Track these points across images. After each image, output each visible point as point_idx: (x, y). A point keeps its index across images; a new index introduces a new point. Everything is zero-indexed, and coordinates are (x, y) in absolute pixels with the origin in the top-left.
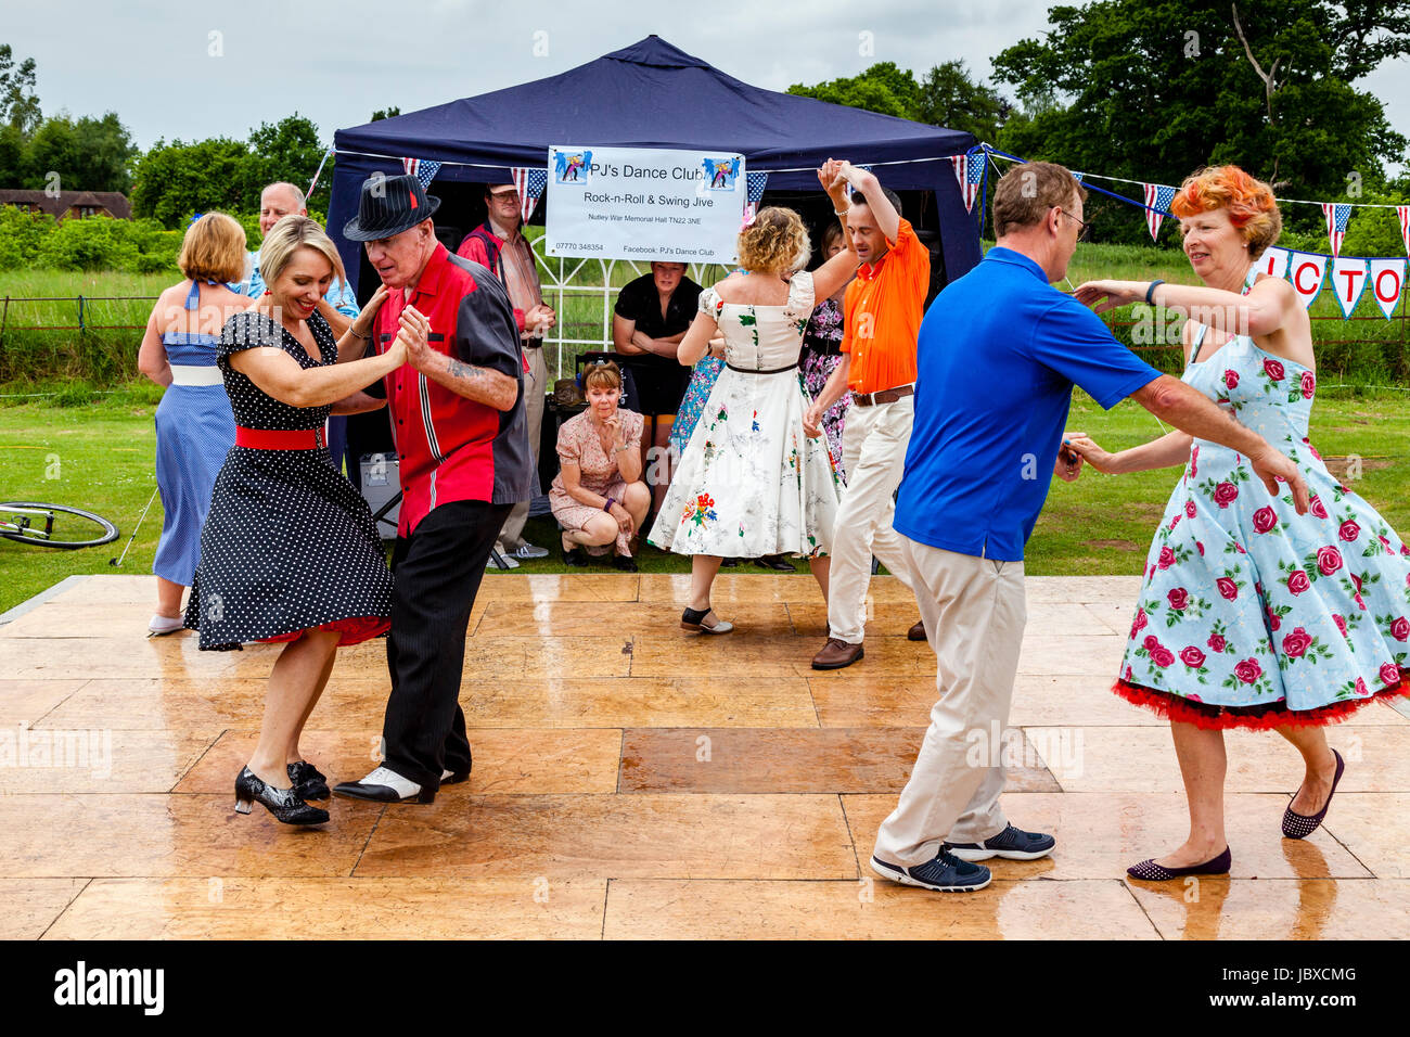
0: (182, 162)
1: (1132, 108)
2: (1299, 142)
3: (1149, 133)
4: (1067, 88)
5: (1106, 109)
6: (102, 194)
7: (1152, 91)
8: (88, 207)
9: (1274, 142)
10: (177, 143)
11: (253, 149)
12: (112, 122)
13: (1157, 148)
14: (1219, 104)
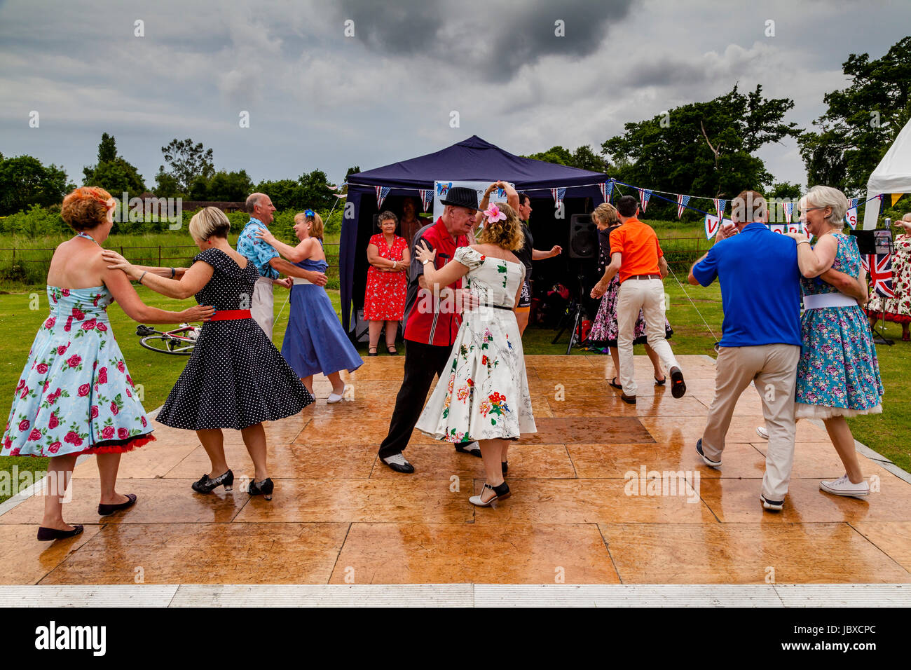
0: (271, 189)
1: (660, 164)
2: (729, 178)
3: (667, 174)
4: (633, 156)
5: (649, 165)
6: (239, 203)
7: (668, 157)
8: (233, 208)
9: (719, 178)
10: (269, 182)
11: (300, 184)
12: (243, 174)
13: (670, 180)
14: (696, 162)
